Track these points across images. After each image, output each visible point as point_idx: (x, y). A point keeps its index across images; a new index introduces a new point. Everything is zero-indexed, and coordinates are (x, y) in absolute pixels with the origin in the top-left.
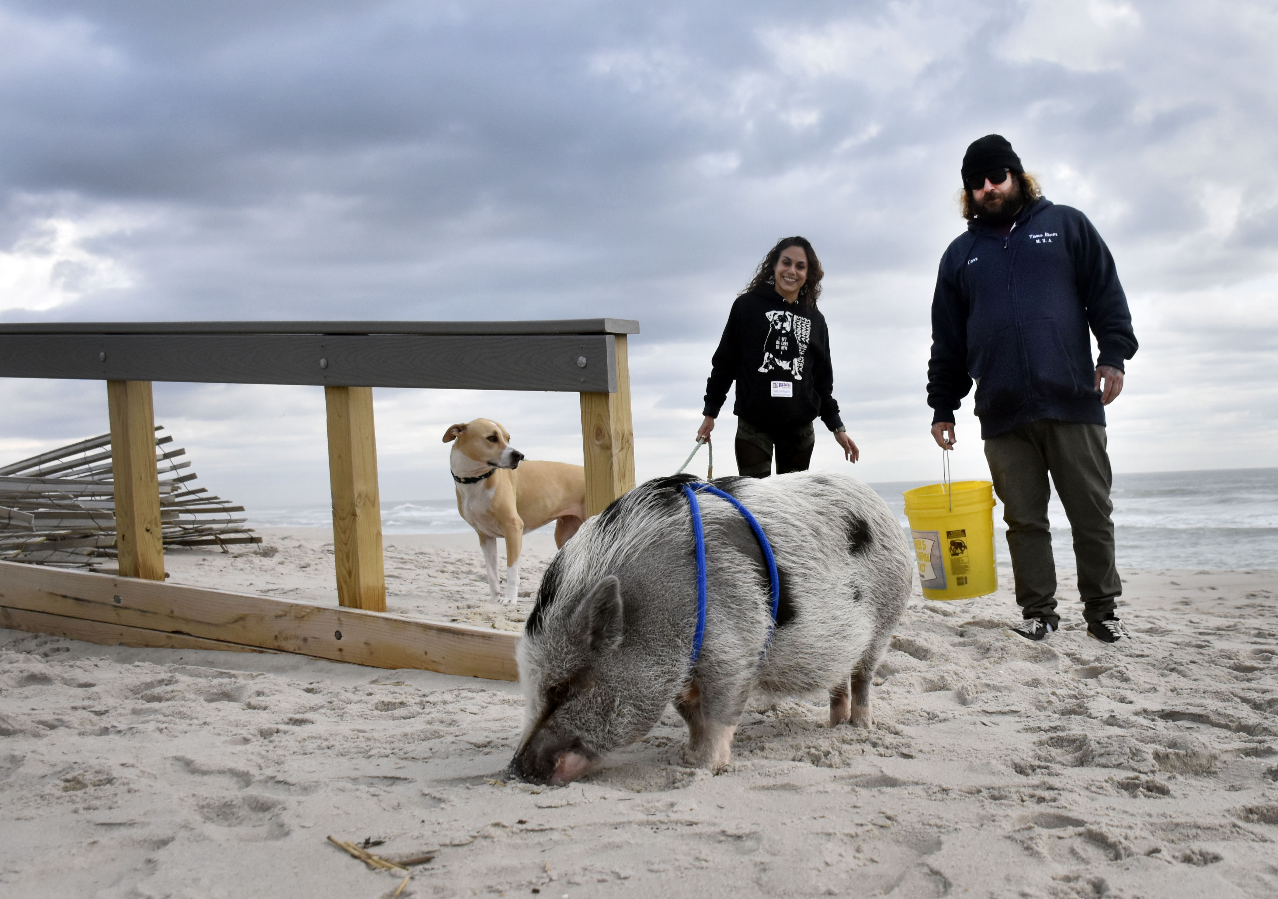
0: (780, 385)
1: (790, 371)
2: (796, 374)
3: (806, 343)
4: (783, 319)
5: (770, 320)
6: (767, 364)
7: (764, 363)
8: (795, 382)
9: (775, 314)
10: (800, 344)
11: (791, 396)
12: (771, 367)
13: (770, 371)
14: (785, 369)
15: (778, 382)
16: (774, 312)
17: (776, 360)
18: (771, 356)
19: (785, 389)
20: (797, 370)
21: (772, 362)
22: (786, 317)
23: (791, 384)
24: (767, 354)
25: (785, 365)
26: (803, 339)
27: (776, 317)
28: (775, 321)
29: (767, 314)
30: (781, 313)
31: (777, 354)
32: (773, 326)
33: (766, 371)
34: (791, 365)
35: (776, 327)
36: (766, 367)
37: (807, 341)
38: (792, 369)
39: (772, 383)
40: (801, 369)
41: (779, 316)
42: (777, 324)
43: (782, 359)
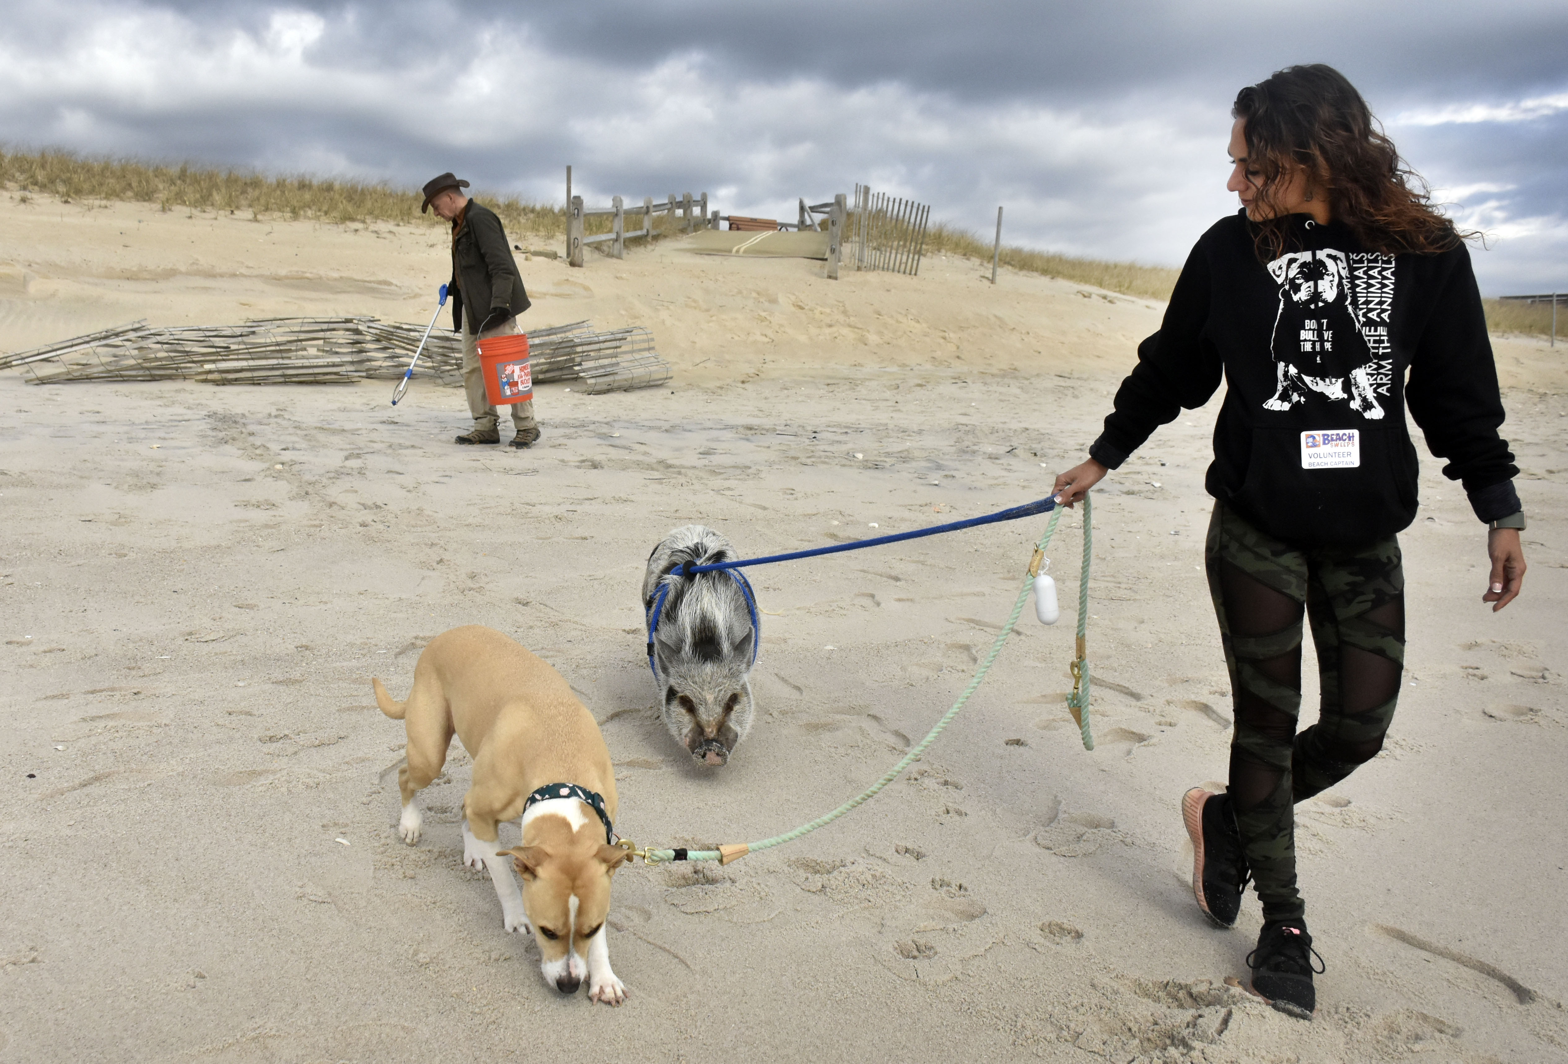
0: (1326, 440)
1: (1345, 403)
2: (1367, 406)
3: (1383, 323)
4: (1314, 271)
5: (1280, 281)
6: (1285, 390)
7: (1280, 388)
8: (1368, 430)
9: (1291, 261)
10: (1365, 331)
11: (1356, 463)
12: (1295, 397)
13: (1296, 406)
14: (1333, 397)
15: (1318, 434)
16: (1291, 255)
17: (1307, 379)
18: (1293, 370)
19: (1339, 449)
20: (1370, 396)
21: (1295, 385)
22: (1322, 264)
23: (1356, 433)
24: (1281, 366)
25: (1333, 390)
26: (1373, 315)
27: (1294, 271)
28: (1292, 282)
29: (1272, 266)
30: (1306, 256)
31: (1307, 365)
32: (1287, 295)
33: (1286, 407)
34: (1347, 387)
35: (1295, 298)
36: (1284, 397)
37: (1385, 316)
38: (1351, 397)
39: (1303, 435)
40: (1383, 390)
41: (1304, 265)
42: (1297, 288)
43: (1322, 373)
